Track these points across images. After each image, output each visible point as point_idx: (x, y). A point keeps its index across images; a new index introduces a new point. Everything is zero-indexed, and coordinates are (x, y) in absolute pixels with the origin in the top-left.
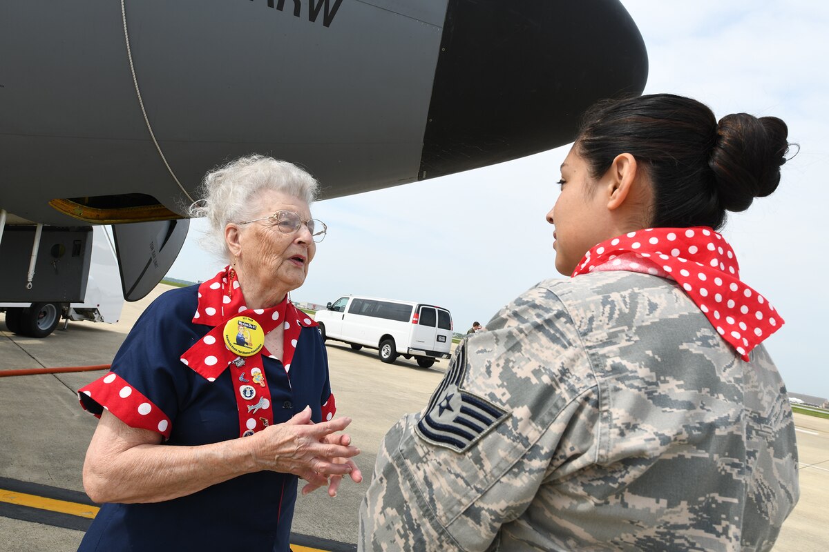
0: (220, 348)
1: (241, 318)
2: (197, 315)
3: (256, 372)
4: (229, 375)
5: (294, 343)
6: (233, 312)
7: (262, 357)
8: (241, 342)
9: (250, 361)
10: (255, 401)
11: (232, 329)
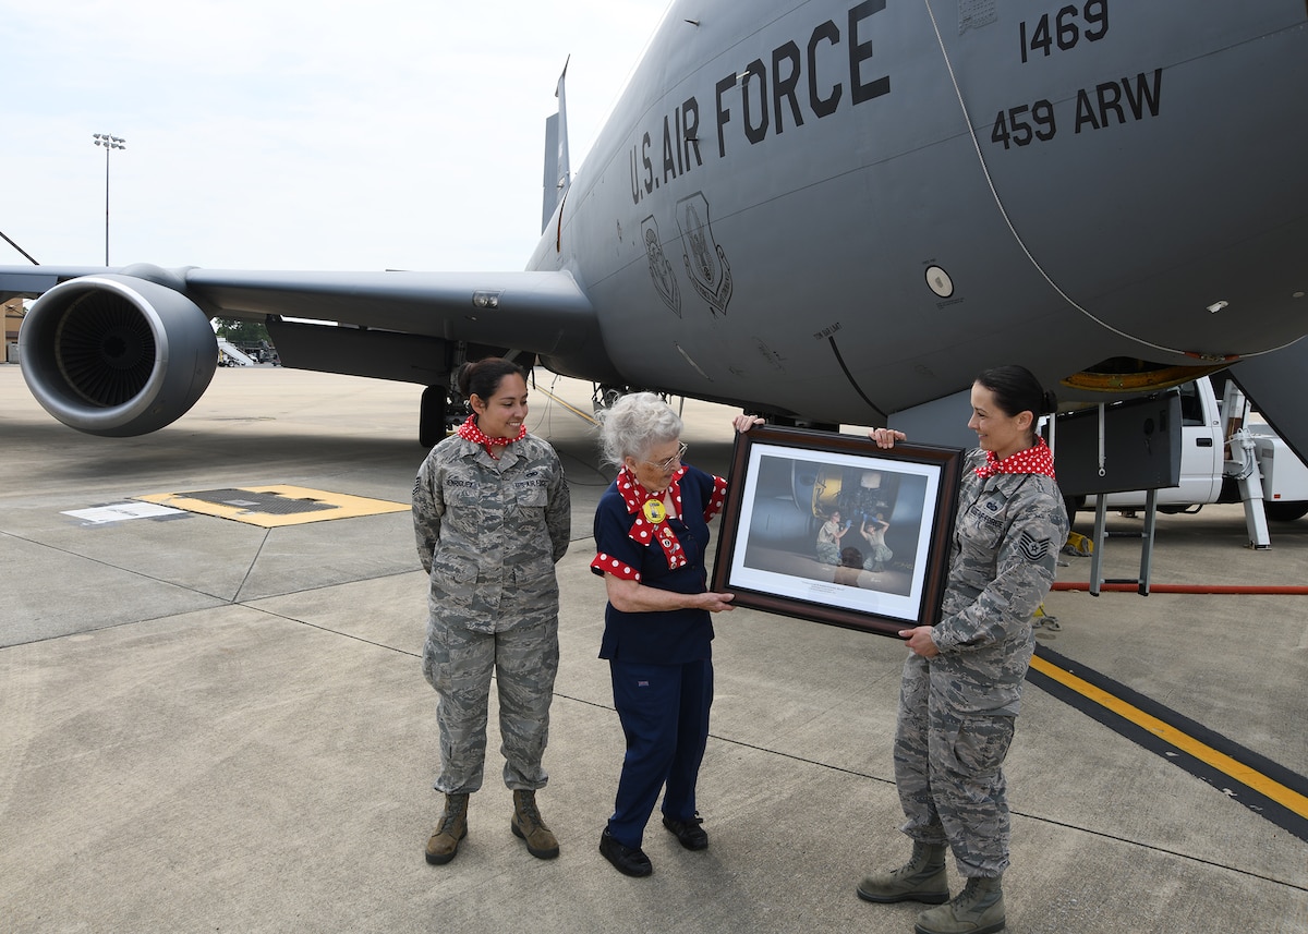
0: (647, 526)
1: (649, 502)
2: (629, 509)
3: (667, 530)
4: (654, 539)
5: (679, 499)
6: (644, 501)
7: (667, 522)
8: (654, 516)
9: (662, 526)
10: (672, 546)
11: (648, 509)
